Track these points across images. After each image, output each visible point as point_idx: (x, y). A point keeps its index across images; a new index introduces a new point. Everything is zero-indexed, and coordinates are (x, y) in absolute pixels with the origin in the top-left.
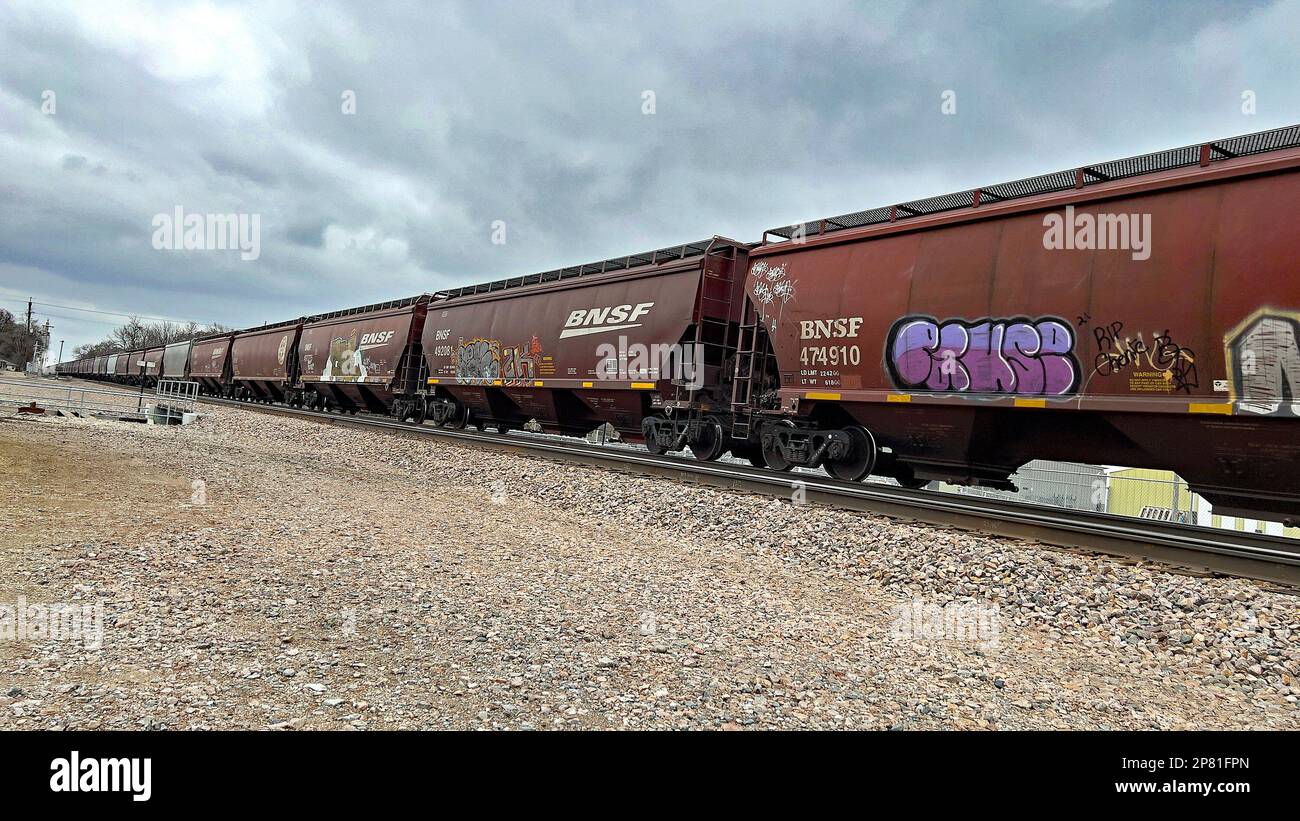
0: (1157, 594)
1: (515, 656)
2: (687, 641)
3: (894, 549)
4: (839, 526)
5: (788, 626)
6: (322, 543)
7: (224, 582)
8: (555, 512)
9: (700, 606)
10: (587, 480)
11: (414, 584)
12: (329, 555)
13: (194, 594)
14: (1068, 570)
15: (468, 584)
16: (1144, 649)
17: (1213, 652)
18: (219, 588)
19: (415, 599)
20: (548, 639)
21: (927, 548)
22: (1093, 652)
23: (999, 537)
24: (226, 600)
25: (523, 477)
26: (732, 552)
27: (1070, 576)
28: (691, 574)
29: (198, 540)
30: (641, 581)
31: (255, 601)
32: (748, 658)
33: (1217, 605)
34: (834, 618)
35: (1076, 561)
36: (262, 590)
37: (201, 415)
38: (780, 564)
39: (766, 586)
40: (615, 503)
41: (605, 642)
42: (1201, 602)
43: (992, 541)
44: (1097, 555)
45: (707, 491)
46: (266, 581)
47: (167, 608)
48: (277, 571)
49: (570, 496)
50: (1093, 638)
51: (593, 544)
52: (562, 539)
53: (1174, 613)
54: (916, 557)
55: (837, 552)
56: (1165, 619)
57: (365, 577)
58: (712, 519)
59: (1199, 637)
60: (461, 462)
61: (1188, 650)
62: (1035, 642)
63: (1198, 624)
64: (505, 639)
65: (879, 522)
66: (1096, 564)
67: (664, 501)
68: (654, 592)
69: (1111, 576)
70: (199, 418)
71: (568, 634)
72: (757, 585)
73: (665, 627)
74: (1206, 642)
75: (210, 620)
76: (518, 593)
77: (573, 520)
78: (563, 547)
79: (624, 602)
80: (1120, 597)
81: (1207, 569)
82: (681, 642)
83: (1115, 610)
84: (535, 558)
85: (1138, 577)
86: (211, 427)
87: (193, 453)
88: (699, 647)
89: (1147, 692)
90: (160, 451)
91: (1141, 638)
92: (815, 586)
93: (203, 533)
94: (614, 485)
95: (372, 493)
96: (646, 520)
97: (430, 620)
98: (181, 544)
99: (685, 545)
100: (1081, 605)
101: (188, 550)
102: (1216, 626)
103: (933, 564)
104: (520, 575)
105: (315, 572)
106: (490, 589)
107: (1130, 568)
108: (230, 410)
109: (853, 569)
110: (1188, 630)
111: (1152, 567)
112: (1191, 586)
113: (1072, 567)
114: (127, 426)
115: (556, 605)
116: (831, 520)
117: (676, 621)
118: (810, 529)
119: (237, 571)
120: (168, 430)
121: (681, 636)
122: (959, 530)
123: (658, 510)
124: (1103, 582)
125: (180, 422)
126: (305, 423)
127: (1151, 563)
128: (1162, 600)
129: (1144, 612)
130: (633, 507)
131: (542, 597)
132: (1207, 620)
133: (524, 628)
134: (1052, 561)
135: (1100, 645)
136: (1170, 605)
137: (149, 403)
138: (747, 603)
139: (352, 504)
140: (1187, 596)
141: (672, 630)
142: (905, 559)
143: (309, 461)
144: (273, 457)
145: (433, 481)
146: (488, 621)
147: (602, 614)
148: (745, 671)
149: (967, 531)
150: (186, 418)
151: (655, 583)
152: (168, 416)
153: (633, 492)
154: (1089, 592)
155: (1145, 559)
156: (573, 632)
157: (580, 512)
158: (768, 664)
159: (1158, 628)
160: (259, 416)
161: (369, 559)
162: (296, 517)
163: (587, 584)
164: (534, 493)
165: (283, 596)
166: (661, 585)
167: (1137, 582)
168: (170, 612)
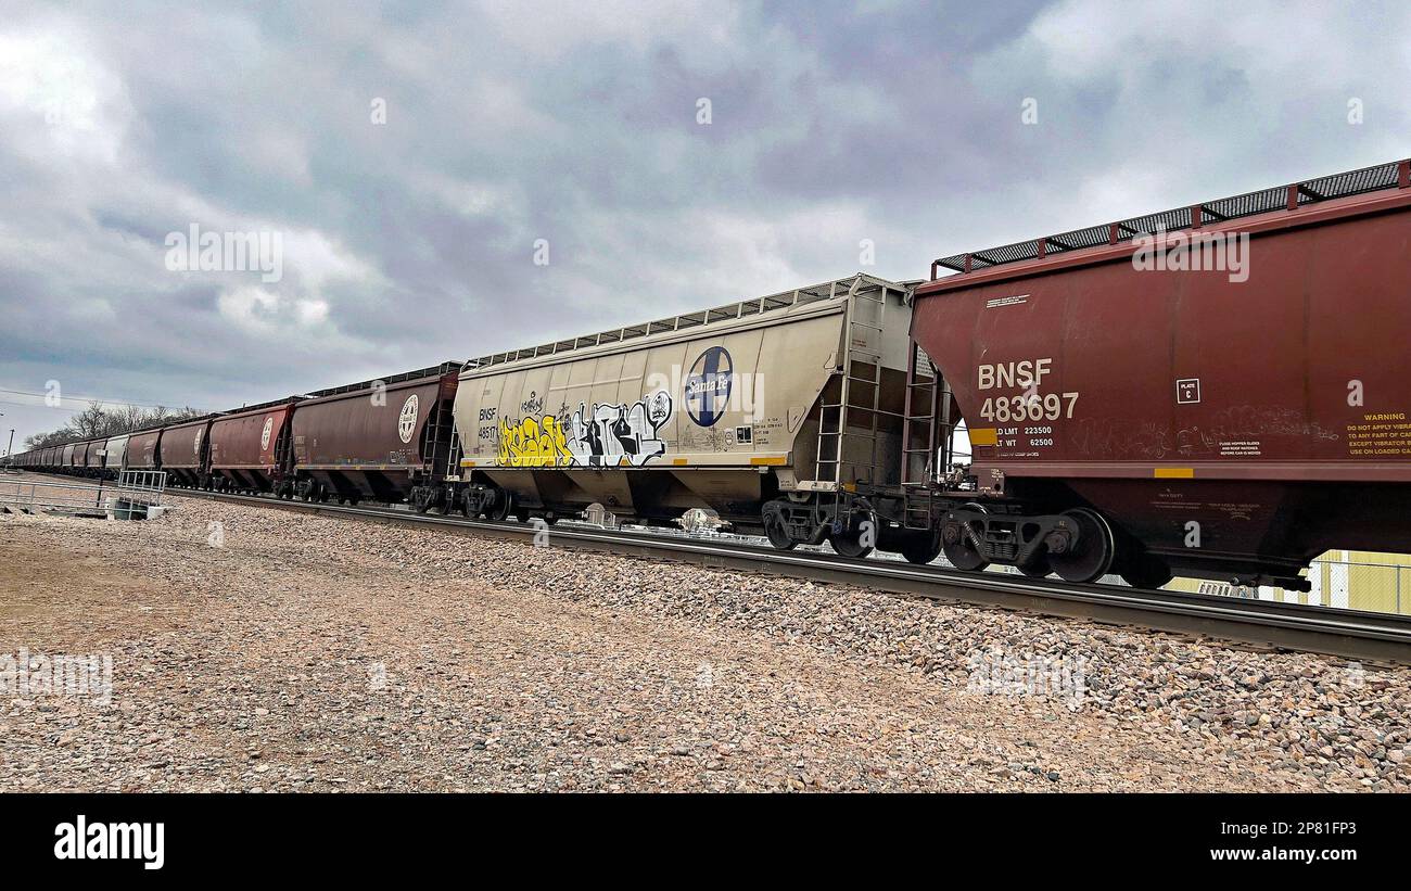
0: (1219, 672)
1: (517, 764)
2: (712, 741)
3: (937, 632)
4: (877, 609)
5: (822, 721)
6: (301, 645)
7: (186, 692)
8: (565, 605)
9: (726, 703)
10: (600, 568)
11: (403, 689)
12: (309, 658)
13: (150, 707)
14: (1123, 650)
15: (465, 687)
16: (1207, 734)
17: (1280, 733)
18: (179, 698)
19: (405, 705)
20: (555, 745)
21: (972, 631)
22: (1153, 738)
23: (1049, 617)
24: (186, 712)
25: (530, 567)
26: (760, 642)
27: (1126, 656)
28: (716, 667)
29: (158, 646)
30: (660, 677)
31: (221, 712)
32: (778, 758)
33: (1283, 683)
34: (873, 710)
35: (1132, 640)
36: (229, 700)
37: (168, 508)
38: (814, 653)
39: (798, 678)
40: (631, 593)
41: (619, 745)
42: (1266, 680)
43: (1042, 621)
44: (1153, 632)
45: (733, 576)
46: (234, 690)
47: (118, 723)
48: (247, 678)
49: (581, 586)
50: (1153, 723)
51: (607, 638)
52: (572, 634)
53: (1238, 692)
54: (960, 640)
55: (876, 638)
56: (1229, 699)
57: (348, 681)
58: (739, 606)
59: (1265, 718)
60: (460, 552)
61: (1254, 733)
62: (1090, 729)
63: (1263, 704)
64: (506, 745)
65: (920, 604)
66: (1152, 642)
67: (685, 588)
68: (674, 689)
69: (1170, 655)
70: (166, 511)
71: (577, 738)
72: (789, 677)
73: (686, 726)
74: (1272, 723)
75: (167, 735)
76: (522, 694)
77: (585, 612)
78: (573, 642)
79: (640, 700)
80: (1180, 677)
81: (1271, 644)
82: (704, 743)
83: (1175, 692)
84: (542, 656)
85: (1198, 656)
86: (180, 521)
87: (157, 551)
88: (724, 747)
89: (1212, 780)
90: (119, 549)
91: (1204, 721)
92: (851, 676)
93: (164, 638)
94: (630, 572)
95: (361, 589)
96: (666, 610)
97: (421, 728)
98: (138, 651)
99: (709, 635)
100: (1139, 687)
101: (146, 657)
102: (1283, 706)
103: (979, 648)
104: (524, 675)
105: (292, 677)
106: (489, 691)
107: (1189, 645)
108: (202, 501)
109: (893, 656)
110: (1253, 711)
111: (1213, 644)
112: (1254, 664)
113: (1128, 646)
114: (84, 522)
115: (564, 706)
116: (868, 604)
117: (700, 720)
118: (847, 614)
119: (201, 679)
120: (129, 526)
121: (703, 736)
122: (1006, 610)
123: (680, 598)
124: (1162, 662)
125: (144, 516)
126: (286, 515)
127: (1211, 640)
128: (1224, 678)
129: (1206, 693)
130: (652, 596)
131: (549, 697)
132: (1273, 700)
133: (528, 733)
134: (1105, 640)
135: (1160, 730)
136: (1233, 684)
137: (110, 499)
138: (778, 697)
139: (336, 601)
140: (1251, 674)
141: (694, 730)
142: (948, 644)
143: (290, 556)
144: (249, 552)
145: (430, 573)
146: (487, 726)
147: (616, 715)
148: (775, 773)
149: (1014, 611)
150: (152, 512)
151: (676, 679)
152: (131, 510)
153: (652, 580)
154: (1147, 672)
155: (1204, 635)
156: (583, 736)
157: (591, 603)
158: (801, 763)
159: (1221, 710)
160: (234, 508)
161: (353, 661)
162: (272, 618)
163: (600, 682)
164: (542, 584)
165: (253, 705)
166: (683, 681)
167: (1198, 660)
168: (121, 727)
